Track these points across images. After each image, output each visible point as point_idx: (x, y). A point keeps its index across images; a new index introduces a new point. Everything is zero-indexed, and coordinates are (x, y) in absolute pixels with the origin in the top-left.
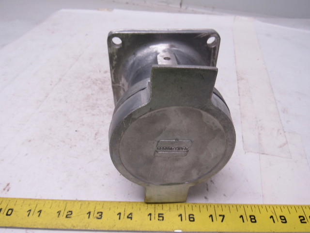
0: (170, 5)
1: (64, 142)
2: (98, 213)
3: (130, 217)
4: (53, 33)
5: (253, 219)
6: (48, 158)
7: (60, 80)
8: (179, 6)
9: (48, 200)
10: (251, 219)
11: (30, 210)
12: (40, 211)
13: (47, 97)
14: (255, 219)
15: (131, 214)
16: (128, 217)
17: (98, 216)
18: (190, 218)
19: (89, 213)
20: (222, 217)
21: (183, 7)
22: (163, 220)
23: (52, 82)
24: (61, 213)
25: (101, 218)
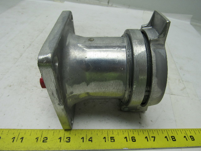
0: (101, 3)
1: (37, 87)
2: (67, 138)
3: (90, 140)
4: (22, 14)
5: (174, 139)
6: (25, 98)
7: (30, 45)
8: (107, 4)
9: (28, 130)
10: (173, 139)
11: (14, 138)
12: (22, 138)
13: (21, 56)
14: (174, 138)
15: (91, 138)
16: (89, 140)
17: (67, 140)
18: (132, 139)
19: (60, 138)
20: (153, 138)
21: (110, 4)
22: (114, 141)
23: (24, 46)
24: (39, 139)
25: (69, 142)
